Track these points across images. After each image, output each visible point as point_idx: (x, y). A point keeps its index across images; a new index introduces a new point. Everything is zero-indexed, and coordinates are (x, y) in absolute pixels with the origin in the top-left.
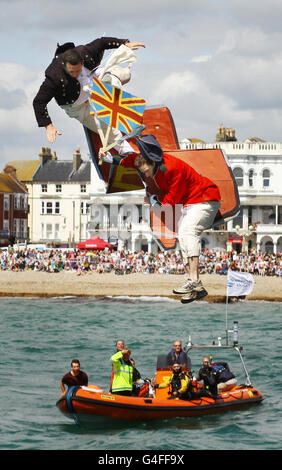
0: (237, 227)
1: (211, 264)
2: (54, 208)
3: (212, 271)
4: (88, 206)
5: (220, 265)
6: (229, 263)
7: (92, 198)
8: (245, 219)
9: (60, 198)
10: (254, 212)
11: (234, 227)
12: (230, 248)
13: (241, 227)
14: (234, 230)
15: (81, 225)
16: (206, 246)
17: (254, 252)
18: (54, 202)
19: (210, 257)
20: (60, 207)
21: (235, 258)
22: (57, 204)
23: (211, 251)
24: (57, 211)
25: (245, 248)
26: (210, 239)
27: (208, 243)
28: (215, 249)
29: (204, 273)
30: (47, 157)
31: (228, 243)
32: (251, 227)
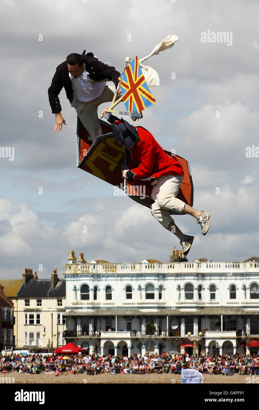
0: (189, 333)
1: (168, 365)
2: (35, 319)
3: (168, 371)
4: (64, 317)
5: (175, 365)
6: (183, 364)
7: (67, 311)
8: (196, 327)
9: (41, 311)
10: (203, 321)
11: (186, 333)
12: (183, 351)
13: (192, 333)
14: (187, 336)
15: (58, 333)
16: (164, 350)
17: (203, 355)
18: (35, 314)
19: (167, 359)
20: (41, 319)
21: (187, 359)
22: (38, 316)
23: (167, 354)
24: (38, 322)
25: (196, 351)
26: (167, 344)
27: (165, 347)
28: (171, 352)
29: (161, 372)
30: (29, 276)
31: (181, 347)
32: (200, 333)
